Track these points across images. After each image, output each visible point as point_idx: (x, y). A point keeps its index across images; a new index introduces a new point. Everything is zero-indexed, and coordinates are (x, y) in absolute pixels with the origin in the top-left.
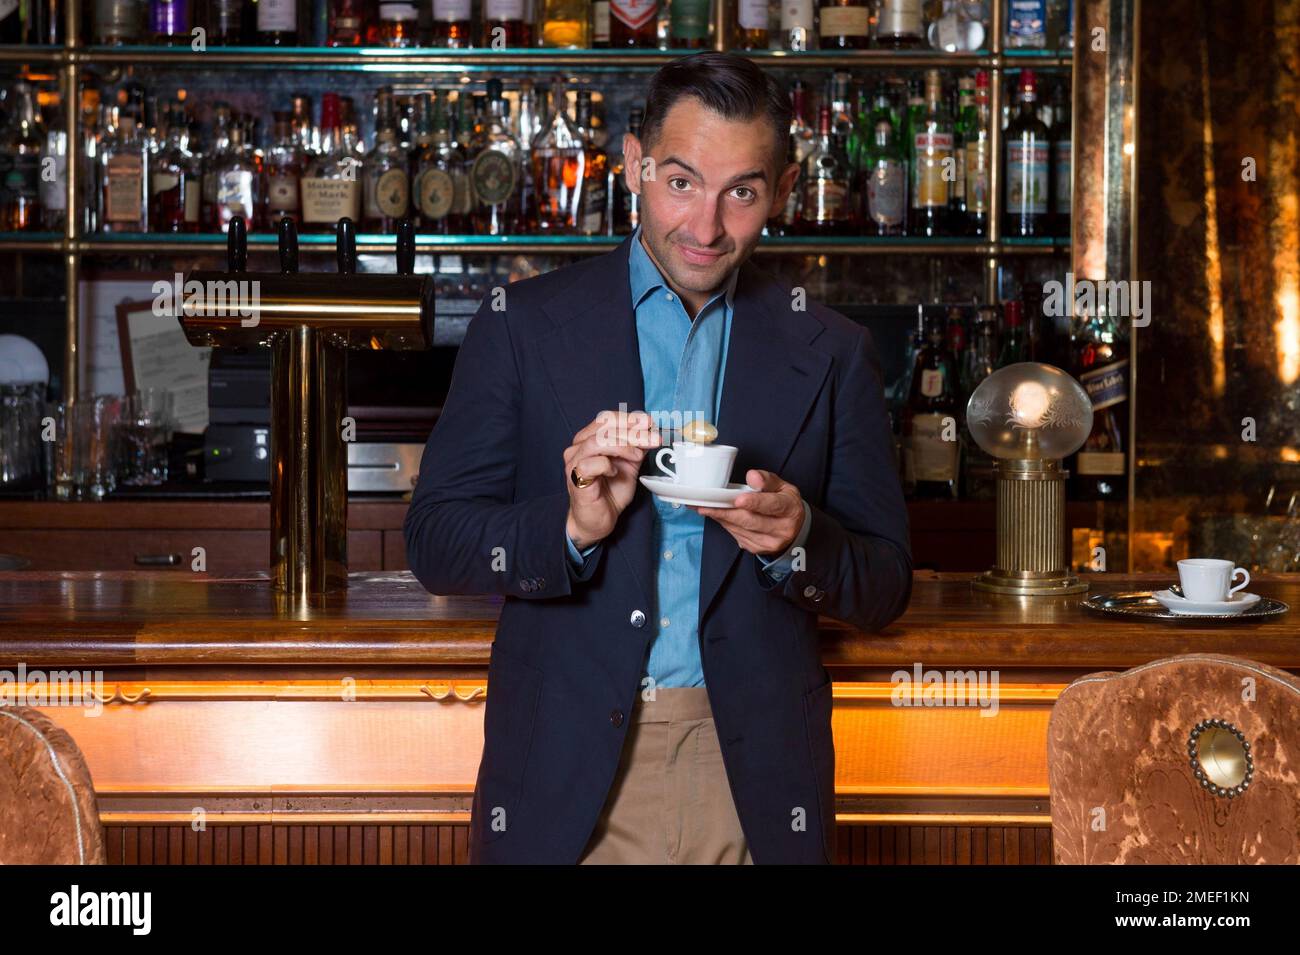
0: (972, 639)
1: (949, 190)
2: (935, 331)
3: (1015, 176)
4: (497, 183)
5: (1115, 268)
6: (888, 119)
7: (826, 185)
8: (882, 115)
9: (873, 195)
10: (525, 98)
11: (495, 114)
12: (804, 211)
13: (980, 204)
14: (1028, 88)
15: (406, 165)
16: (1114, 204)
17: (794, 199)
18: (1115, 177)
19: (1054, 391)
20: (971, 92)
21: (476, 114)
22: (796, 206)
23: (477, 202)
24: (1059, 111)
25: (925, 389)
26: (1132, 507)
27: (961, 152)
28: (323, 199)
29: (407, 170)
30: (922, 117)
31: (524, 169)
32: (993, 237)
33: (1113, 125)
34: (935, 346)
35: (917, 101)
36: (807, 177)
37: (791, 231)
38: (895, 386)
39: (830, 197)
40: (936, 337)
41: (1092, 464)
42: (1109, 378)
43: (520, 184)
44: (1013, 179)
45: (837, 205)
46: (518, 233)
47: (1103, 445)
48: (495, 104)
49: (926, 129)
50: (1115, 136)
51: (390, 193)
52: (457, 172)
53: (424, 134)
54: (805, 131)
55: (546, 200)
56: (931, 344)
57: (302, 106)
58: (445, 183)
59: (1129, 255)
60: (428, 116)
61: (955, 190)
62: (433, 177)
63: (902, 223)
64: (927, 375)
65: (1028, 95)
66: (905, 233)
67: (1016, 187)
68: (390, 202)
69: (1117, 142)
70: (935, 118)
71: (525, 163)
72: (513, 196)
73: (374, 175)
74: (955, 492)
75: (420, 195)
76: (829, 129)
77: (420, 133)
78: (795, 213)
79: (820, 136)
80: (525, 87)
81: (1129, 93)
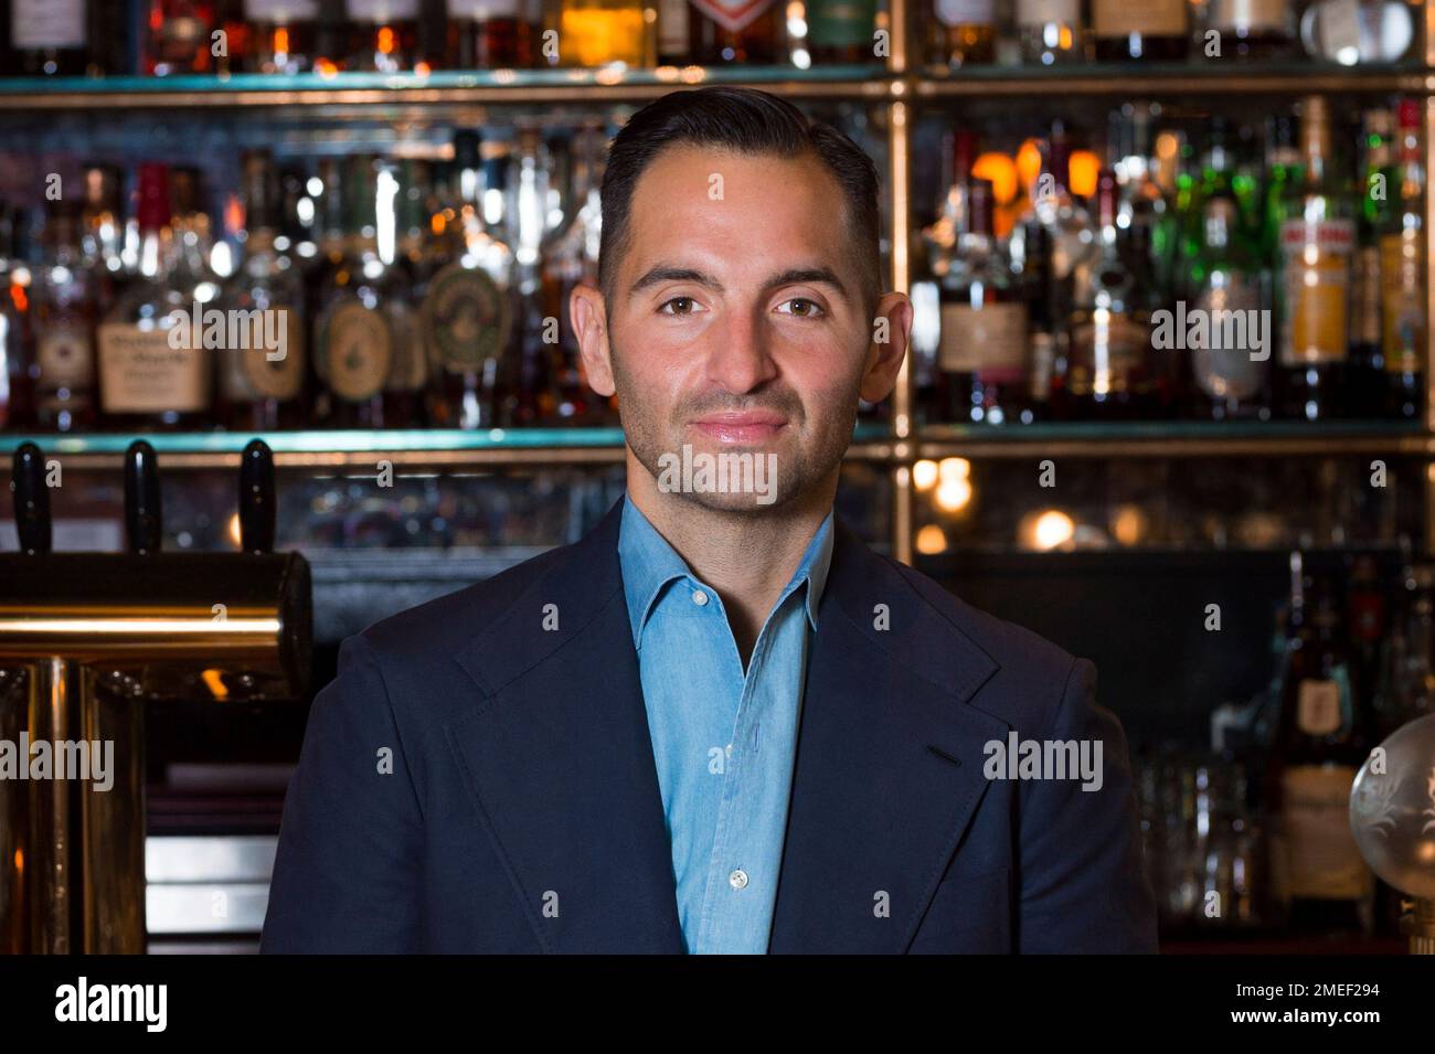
1: (1350, 329)
2: (1325, 605)
4: (475, 329)
6: (1228, 194)
7: (1113, 323)
8: (1218, 186)
10: (528, 156)
11: (467, 195)
12: (1068, 374)
13: (1409, 356)
15: (300, 297)
17: (1049, 349)
21: (435, 195)
22: (1053, 366)
23: (437, 369)
25: (1306, 720)
28: (142, 367)
29: (299, 306)
30: (1298, 190)
31: (526, 298)
35: (1281, 159)
37: (1044, 412)
39: (1118, 347)
40: (1326, 618)
45: (1131, 363)
46: (517, 423)
48: (466, 177)
49: (1302, 213)
53: (334, 235)
56: (1317, 630)
57: (104, 185)
58: (375, 332)
61: (1361, 327)
62: (351, 320)
63: (1261, 393)
64: (1309, 692)
66: (1265, 414)
68: (269, 370)
70: (1322, 189)
71: (527, 289)
72: (506, 352)
75: (327, 356)
76: (1116, 213)
78: (1053, 375)
79: (1099, 224)
80: (528, 140)
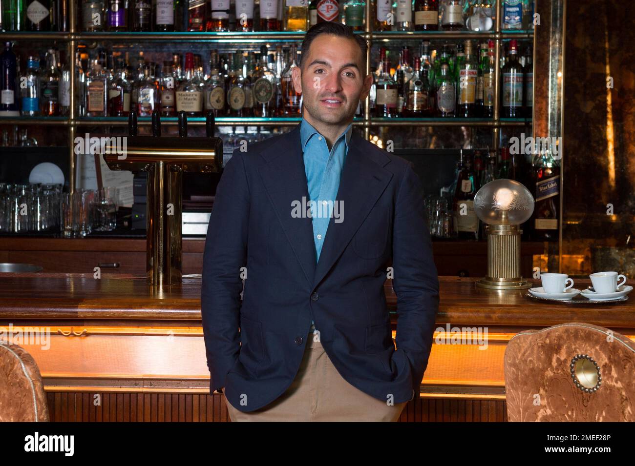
0: (471, 312)
1: (476, 95)
2: (468, 162)
3: (507, 89)
4: (265, 94)
5: (554, 132)
6: (447, 63)
7: (417, 94)
8: (445, 61)
9: (440, 98)
10: (279, 54)
11: (264, 62)
12: (407, 106)
13: (490, 102)
14: (513, 48)
15: (224, 85)
16: (553, 103)
17: (403, 100)
18: (554, 90)
19: (515, 193)
20: (486, 50)
21: (256, 62)
22: (404, 104)
23: (256, 103)
24: (528, 59)
25: (463, 189)
26: (561, 245)
27: (481, 78)
28: (186, 101)
29: (224, 88)
30: (463, 62)
31: (278, 87)
32: (496, 118)
33: (553, 65)
34: (468, 169)
35: (461, 55)
36: (409, 90)
37: (402, 115)
38: (450, 187)
39: (419, 99)
40: (468, 165)
41: (542, 224)
42: (550, 184)
43: (276, 94)
44: (505, 91)
45: (423, 103)
46: (275, 116)
47: (547, 216)
48: (264, 57)
49: (465, 68)
50: (554, 70)
51: (216, 98)
52: (247, 88)
53: (233, 71)
54: (409, 68)
55: (288, 101)
56: (466, 167)
57: (178, 58)
58: (241, 93)
59: (560, 126)
60: (234, 62)
61: (478, 96)
62: (236, 91)
63: (454, 111)
64: (464, 182)
65: (513, 52)
66: (454, 116)
67: (507, 94)
68: (216, 103)
69: (555, 73)
70: (470, 62)
71: (278, 84)
72: (273, 99)
73: (209, 90)
74: (477, 237)
75: (230, 99)
76: (419, 68)
77: (231, 71)
78: (403, 107)
79: (415, 71)
80: (279, 49)
81: (561, 50)
